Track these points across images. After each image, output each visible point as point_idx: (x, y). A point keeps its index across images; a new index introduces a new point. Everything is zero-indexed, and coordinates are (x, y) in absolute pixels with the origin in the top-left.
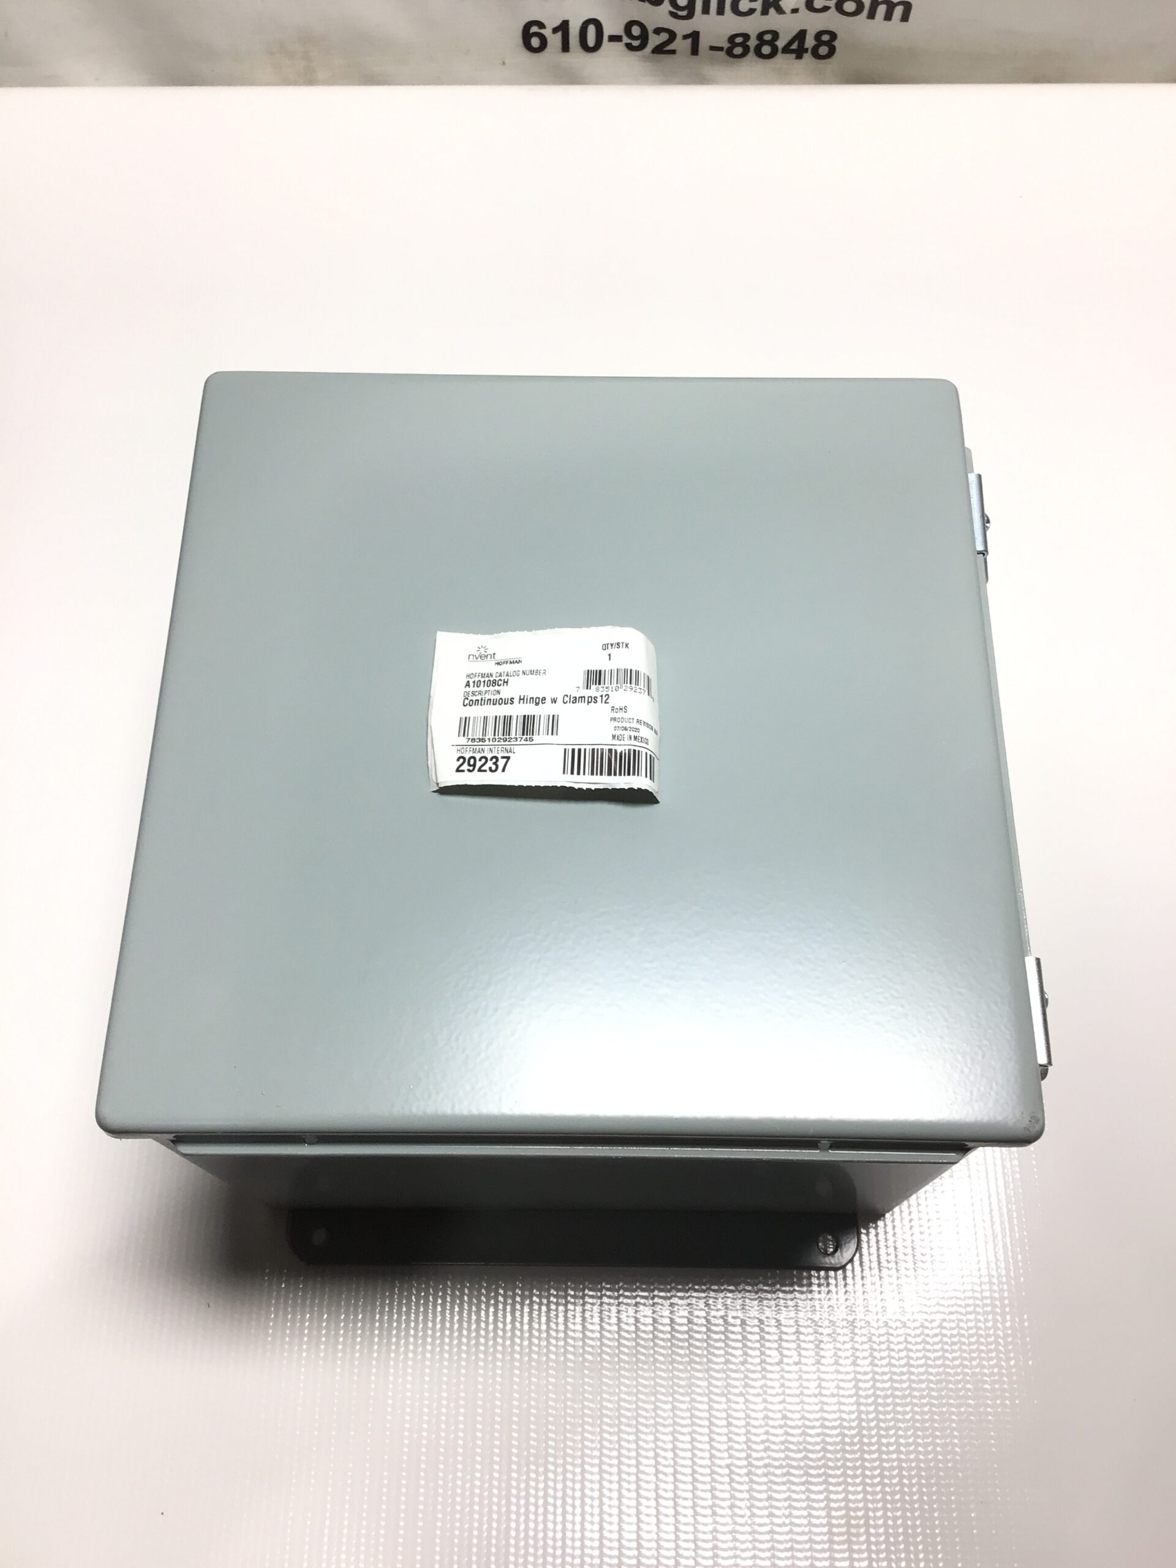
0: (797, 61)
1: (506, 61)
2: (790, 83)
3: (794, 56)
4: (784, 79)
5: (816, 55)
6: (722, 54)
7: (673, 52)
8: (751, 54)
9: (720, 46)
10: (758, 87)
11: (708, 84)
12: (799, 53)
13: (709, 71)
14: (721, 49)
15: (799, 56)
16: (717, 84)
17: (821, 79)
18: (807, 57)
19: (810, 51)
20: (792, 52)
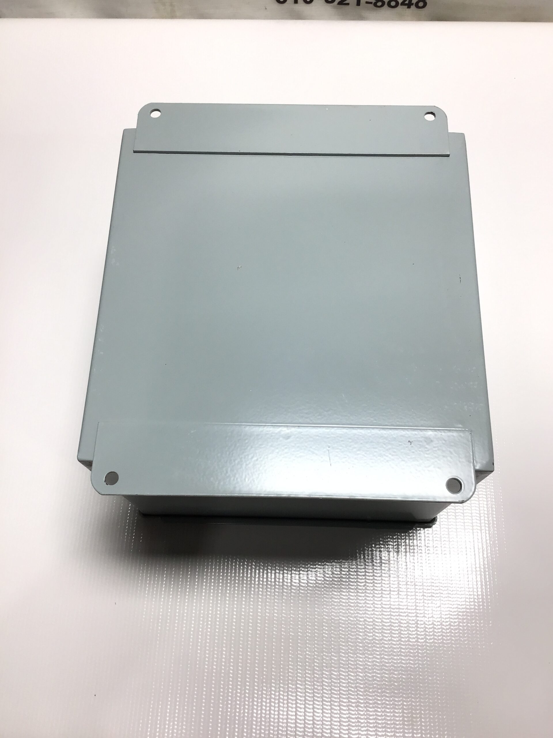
0: (408, 9)
1: (267, 8)
2: (404, 20)
3: (406, 7)
4: (401, 18)
5: (417, 6)
6: (372, 5)
7: (348, 4)
8: (386, 5)
9: (371, 1)
10: (389, 22)
11: (364, 20)
12: (409, 6)
13: (365, 13)
14: (371, 3)
15: (409, 7)
16: (369, 20)
17: (419, 19)
18: (413, 7)
19: (414, 4)
20: (406, 5)
